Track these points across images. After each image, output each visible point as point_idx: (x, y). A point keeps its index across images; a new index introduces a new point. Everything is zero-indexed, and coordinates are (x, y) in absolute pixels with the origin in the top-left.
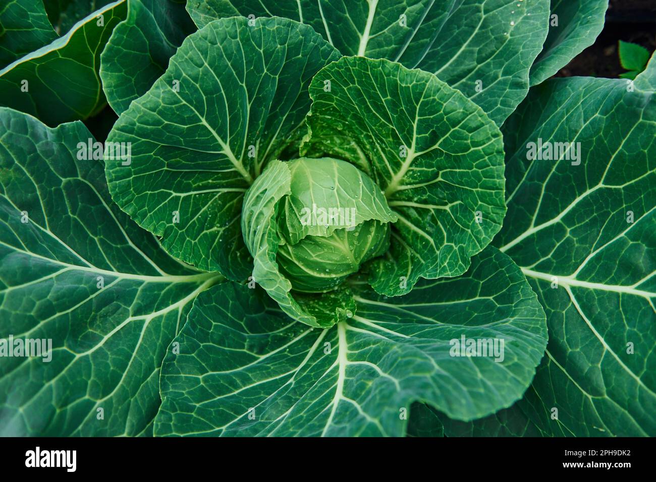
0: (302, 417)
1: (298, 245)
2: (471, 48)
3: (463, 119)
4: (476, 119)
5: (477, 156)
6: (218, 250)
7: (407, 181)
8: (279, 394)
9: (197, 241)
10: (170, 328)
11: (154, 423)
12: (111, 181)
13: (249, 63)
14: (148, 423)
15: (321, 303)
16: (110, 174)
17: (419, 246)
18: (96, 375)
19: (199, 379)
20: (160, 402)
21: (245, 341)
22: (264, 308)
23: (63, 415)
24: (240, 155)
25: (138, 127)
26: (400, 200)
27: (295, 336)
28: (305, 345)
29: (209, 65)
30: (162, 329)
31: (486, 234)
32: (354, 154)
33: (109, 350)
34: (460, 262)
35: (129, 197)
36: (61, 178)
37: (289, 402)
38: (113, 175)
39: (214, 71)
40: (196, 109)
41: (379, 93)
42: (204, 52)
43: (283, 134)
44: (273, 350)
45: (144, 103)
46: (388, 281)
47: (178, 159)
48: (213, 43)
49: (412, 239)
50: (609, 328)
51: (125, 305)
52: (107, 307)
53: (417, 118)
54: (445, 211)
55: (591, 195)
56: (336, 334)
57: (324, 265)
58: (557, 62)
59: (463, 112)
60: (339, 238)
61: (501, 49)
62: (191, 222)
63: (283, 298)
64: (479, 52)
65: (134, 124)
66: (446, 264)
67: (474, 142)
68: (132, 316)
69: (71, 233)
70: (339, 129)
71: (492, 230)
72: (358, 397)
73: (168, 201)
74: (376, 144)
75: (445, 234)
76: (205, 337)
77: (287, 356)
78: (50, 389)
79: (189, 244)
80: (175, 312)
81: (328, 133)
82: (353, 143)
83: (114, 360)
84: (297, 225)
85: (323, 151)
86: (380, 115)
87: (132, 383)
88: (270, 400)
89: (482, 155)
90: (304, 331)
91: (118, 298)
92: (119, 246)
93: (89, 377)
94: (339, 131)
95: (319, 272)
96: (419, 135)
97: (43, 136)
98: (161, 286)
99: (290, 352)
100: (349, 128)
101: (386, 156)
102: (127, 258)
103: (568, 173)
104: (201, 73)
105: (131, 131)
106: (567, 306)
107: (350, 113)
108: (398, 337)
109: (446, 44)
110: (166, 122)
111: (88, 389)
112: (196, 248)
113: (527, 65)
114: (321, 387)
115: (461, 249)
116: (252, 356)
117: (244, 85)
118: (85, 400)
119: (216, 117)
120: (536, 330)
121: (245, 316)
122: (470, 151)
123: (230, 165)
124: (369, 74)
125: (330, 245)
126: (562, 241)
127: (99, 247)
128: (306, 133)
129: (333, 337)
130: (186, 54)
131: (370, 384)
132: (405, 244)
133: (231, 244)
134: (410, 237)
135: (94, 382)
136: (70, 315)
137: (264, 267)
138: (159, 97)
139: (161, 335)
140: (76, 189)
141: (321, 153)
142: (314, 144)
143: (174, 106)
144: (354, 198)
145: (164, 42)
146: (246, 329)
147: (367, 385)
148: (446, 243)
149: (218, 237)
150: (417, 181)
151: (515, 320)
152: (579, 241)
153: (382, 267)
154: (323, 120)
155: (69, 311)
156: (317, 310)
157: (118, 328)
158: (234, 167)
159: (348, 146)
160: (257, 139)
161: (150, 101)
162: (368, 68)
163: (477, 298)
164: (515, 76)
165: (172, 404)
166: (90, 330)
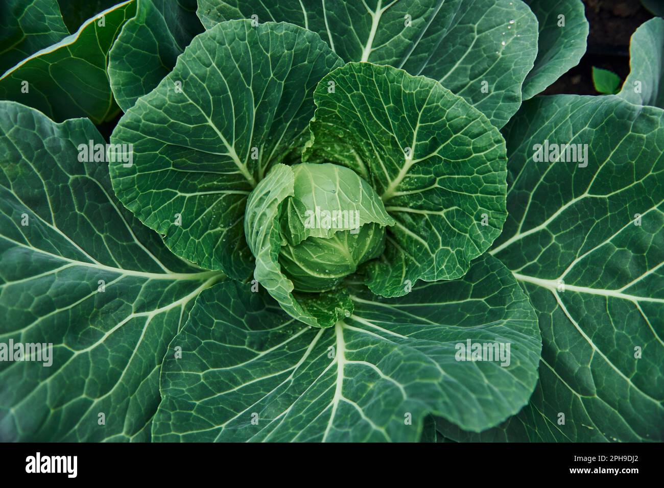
0: (301, 417)
1: (299, 246)
2: (464, 66)
3: (466, 126)
4: (479, 125)
5: (478, 162)
6: (221, 249)
7: (404, 187)
8: (278, 392)
9: (200, 240)
10: (172, 324)
11: (153, 422)
12: (114, 177)
13: (256, 66)
14: (147, 421)
15: (319, 302)
16: (113, 170)
17: (414, 249)
18: (94, 374)
19: (199, 375)
20: (160, 399)
21: (246, 337)
22: (265, 306)
23: (57, 416)
24: (245, 158)
25: (144, 124)
26: (396, 205)
27: (294, 333)
28: (304, 343)
29: (217, 65)
30: (164, 326)
31: (486, 238)
32: (353, 161)
33: (109, 347)
34: (458, 265)
35: (133, 194)
36: (68, 175)
37: (288, 400)
38: (117, 171)
39: (221, 71)
40: (202, 109)
41: (382, 99)
42: (212, 52)
43: (286, 140)
44: (272, 346)
45: (150, 101)
46: (384, 282)
47: (184, 159)
48: (221, 44)
49: (407, 243)
50: (597, 330)
51: (128, 301)
52: (110, 303)
53: (418, 125)
54: (440, 216)
55: (576, 204)
56: (334, 332)
57: (324, 265)
58: (545, 80)
59: (466, 119)
60: (340, 240)
61: (493, 66)
62: (195, 222)
63: (284, 298)
64: (472, 69)
65: (139, 121)
66: (443, 267)
67: (477, 147)
68: (135, 313)
69: (78, 230)
70: (340, 136)
71: (492, 235)
72: (358, 399)
73: (174, 201)
74: (376, 151)
75: (440, 238)
76: (206, 334)
77: (286, 353)
78: (45, 388)
79: (192, 243)
80: (178, 309)
81: (330, 140)
82: (353, 151)
83: (113, 358)
84: (299, 226)
85: (323, 158)
86: (381, 123)
87: (131, 381)
88: (269, 398)
89: (485, 160)
90: (303, 328)
91: (121, 295)
92: (125, 244)
93: (87, 376)
94: (340, 139)
95: (319, 272)
96: (419, 141)
97: (50, 133)
98: (165, 283)
99: (289, 349)
100: (351, 136)
101: (385, 163)
102: (133, 255)
103: (555, 182)
104: (208, 73)
105: (137, 129)
106: (554, 308)
107: (351, 121)
108: (395, 337)
109: (442, 61)
110: (172, 121)
111: (86, 388)
112: (199, 247)
113: (519, 80)
114: (320, 386)
115: (459, 252)
116: (252, 352)
117: (251, 88)
118: (81, 400)
119: (222, 118)
120: (529, 333)
121: (246, 313)
122: (471, 157)
123: (235, 168)
124: (373, 81)
125: (331, 246)
126: (548, 247)
127: (105, 243)
128: (309, 139)
129: (331, 335)
130: (195, 53)
131: (371, 386)
132: (399, 248)
133: (234, 244)
134: (404, 241)
135: (91, 382)
136: (70, 311)
137: (265, 267)
138: (165, 94)
139: (163, 332)
140: (83, 186)
141: (322, 160)
142: (315, 151)
143: (180, 105)
144: (354, 202)
145: (174, 46)
146: (246, 325)
147: (368, 387)
148: (441, 247)
149: (222, 237)
150: (414, 187)
151: (508, 322)
152: (563, 247)
153: (377, 269)
154: (326, 127)
155: (70, 307)
156: (315, 309)
157: (120, 324)
158: (239, 170)
159: (348, 154)
160: (261, 144)
161: (156, 99)
162: (372, 74)
163: (469, 299)
164: (508, 91)
165: (171, 402)
166: (91, 326)
